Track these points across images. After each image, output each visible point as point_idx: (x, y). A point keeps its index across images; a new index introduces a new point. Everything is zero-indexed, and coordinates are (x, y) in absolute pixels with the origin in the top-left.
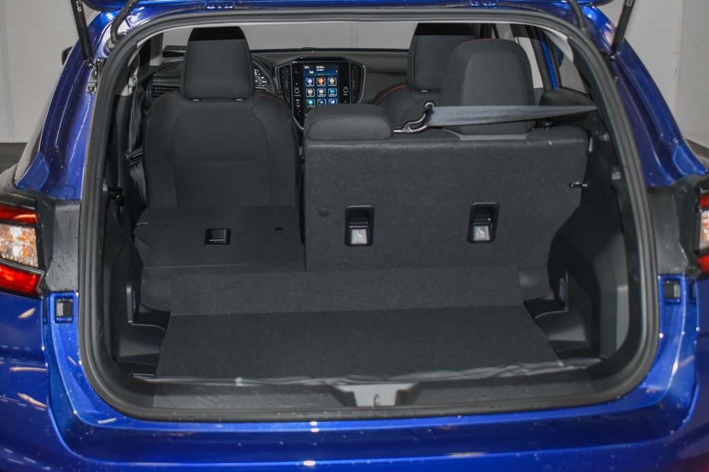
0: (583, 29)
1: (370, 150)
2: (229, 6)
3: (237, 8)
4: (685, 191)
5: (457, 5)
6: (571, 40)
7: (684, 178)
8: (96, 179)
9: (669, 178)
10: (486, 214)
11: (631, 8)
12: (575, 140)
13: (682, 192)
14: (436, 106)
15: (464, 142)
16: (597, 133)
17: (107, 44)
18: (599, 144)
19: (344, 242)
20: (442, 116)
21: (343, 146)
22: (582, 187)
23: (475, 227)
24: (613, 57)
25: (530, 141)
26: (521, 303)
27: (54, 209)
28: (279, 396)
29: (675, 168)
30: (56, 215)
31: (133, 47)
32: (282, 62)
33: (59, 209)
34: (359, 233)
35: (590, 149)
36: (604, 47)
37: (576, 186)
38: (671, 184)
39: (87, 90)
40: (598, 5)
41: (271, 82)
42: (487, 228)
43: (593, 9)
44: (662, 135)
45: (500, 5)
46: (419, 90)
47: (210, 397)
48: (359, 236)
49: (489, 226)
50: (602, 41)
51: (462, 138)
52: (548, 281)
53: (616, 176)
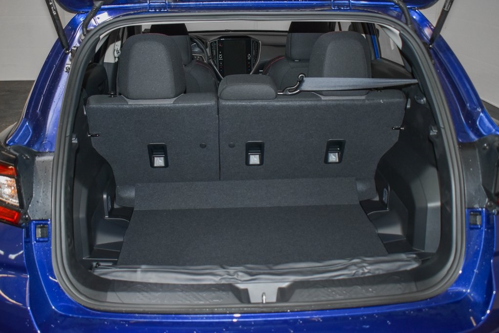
0: (410, 26)
1: (262, 106)
2: (164, 9)
3: (171, 11)
4: (487, 147)
5: (322, 9)
6: (402, 34)
7: (485, 137)
8: (66, 137)
9: (472, 136)
10: (337, 146)
11: (447, 12)
12: (398, 100)
13: (485, 148)
14: (306, 77)
15: (324, 100)
16: (415, 97)
17: (80, 37)
18: (415, 104)
19: (245, 163)
20: (310, 84)
21: (244, 103)
22: (400, 129)
23: (329, 154)
24: (431, 46)
25: (368, 100)
26: (358, 203)
27: (34, 160)
28: (195, 293)
29: (478, 129)
30: (36, 164)
31: (97, 38)
32: (213, 39)
33: (38, 159)
34: (255, 157)
35: (408, 106)
36: (424, 39)
37: (396, 129)
38: (475, 141)
39: (65, 70)
40: (421, 9)
41: (205, 51)
42: (337, 154)
43: (417, 12)
44: (468, 105)
45: (352, 8)
46: (293, 60)
47: (145, 294)
48: (255, 159)
49: (338, 153)
50: (422, 34)
51: (323, 98)
52: (375, 187)
53: (433, 132)
